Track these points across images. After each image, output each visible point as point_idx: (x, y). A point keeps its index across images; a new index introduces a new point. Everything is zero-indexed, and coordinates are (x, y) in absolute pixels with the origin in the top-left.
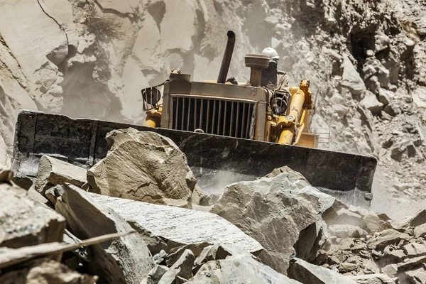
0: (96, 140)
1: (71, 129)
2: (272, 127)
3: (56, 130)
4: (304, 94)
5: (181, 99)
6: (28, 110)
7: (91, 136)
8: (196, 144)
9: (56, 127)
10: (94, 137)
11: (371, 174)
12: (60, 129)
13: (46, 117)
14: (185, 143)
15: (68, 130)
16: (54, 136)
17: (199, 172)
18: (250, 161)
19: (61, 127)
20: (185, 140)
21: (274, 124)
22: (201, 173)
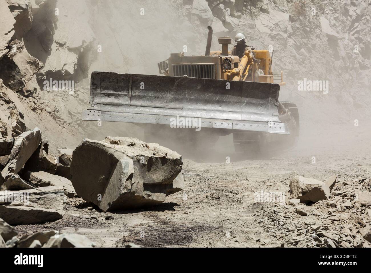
0: (132, 84)
1: (119, 79)
2: (227, 75)
3: (111, 80)
4: (247, 58)
5: (177, 66)
6: (96, 71)
7: (129, 82)
8: (184, 83)
9: (111, 79)
10: (131, 82)
11: (278, 93)
12: (113, 79)
13: (105, 74)
14: (178, 83)
15: (118, 80)
16: (111, 83)
17: (186, 97)
18: (212, 90)
19: (114, 78)
20: (178, 81)
21: (229, 74)
22: (187, 97)
